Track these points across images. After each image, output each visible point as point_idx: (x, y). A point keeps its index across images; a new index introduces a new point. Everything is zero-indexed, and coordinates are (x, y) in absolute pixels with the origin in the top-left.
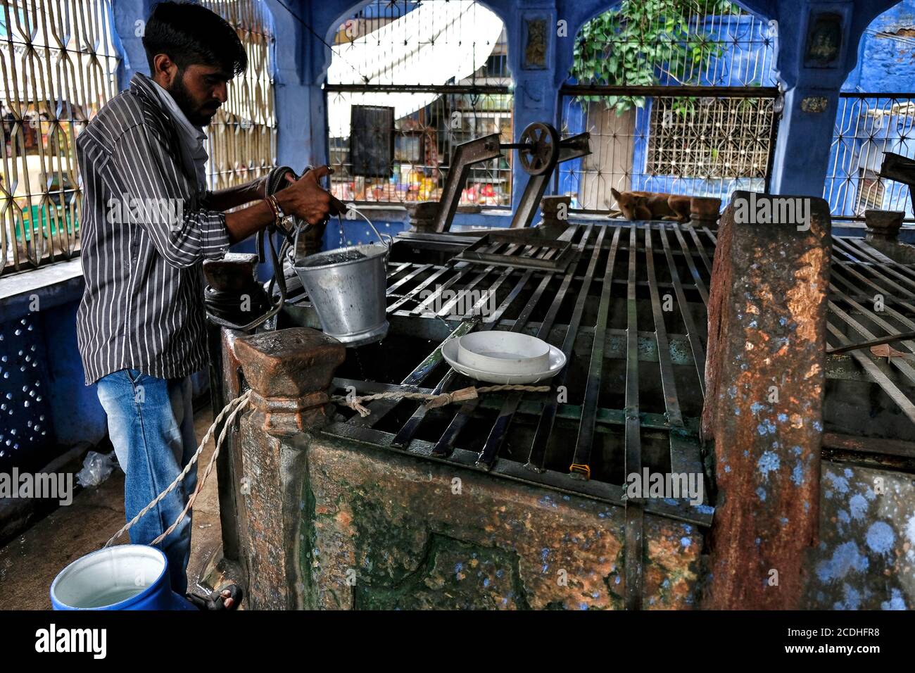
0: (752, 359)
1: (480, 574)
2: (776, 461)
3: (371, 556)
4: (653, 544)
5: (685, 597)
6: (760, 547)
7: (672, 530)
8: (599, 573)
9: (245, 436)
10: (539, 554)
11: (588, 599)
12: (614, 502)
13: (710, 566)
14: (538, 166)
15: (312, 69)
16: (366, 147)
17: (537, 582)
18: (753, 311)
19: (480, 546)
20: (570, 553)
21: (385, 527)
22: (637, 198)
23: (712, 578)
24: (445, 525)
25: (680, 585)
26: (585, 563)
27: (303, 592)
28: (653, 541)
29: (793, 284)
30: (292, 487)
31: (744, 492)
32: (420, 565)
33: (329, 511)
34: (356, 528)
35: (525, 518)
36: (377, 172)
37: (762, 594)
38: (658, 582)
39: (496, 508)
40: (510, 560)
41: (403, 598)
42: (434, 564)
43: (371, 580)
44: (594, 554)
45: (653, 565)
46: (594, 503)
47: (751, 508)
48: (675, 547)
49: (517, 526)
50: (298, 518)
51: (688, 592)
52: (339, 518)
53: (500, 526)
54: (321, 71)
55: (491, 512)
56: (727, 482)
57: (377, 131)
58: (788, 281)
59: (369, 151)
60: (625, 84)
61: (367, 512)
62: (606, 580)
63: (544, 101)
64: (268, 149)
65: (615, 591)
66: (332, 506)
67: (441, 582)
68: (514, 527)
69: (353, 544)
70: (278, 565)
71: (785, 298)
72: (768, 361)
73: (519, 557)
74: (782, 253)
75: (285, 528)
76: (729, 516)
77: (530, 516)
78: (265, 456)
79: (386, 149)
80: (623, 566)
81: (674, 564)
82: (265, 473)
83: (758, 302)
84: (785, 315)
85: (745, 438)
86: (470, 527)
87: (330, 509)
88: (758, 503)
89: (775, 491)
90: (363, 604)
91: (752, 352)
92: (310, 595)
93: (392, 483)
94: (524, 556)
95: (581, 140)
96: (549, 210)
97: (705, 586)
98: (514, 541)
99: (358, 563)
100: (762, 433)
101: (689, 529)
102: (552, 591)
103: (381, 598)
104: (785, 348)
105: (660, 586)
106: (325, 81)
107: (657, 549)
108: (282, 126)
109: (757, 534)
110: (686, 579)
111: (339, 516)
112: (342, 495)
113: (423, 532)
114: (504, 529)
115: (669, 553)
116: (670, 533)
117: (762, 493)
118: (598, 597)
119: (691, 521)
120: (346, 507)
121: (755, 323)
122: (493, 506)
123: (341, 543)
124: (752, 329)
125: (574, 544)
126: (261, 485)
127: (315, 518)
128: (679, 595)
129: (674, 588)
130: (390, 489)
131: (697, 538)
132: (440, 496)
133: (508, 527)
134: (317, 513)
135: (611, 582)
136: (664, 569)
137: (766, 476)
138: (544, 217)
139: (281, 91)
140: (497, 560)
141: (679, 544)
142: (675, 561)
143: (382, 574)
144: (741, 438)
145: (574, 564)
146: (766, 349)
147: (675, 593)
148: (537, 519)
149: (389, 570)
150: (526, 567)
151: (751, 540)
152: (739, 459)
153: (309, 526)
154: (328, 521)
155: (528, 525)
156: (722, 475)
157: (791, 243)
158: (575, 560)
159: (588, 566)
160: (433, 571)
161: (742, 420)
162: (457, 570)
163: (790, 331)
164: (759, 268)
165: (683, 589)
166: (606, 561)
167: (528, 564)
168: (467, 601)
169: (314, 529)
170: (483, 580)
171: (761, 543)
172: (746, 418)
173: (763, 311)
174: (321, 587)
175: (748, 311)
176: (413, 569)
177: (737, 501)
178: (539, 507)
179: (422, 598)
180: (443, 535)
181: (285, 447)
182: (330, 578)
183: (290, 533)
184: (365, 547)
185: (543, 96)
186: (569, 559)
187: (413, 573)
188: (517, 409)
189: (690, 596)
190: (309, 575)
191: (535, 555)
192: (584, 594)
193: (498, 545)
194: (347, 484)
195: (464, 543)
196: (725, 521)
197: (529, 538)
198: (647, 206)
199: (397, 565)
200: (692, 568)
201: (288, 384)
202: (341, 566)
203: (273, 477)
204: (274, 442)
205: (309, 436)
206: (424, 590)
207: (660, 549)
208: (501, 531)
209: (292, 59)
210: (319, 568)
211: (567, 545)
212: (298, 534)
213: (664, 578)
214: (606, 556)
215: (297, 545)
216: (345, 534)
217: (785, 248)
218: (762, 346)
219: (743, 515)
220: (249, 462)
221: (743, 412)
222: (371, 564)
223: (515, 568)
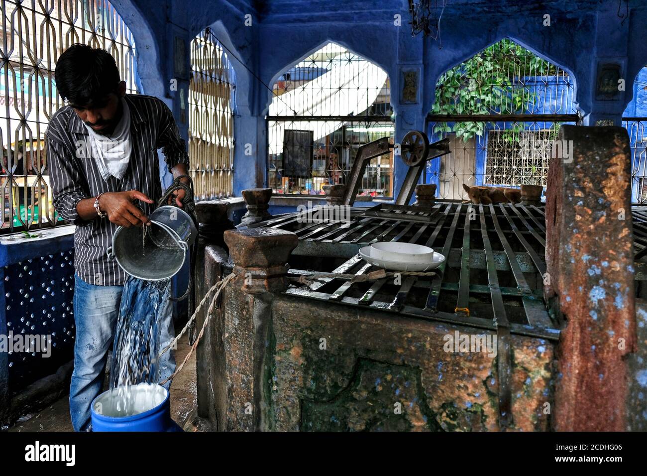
0: (581, 226)
1: (393, 385)
2: (602, 293)
3: (315, 379)
4: (518, 352)
5: (543, 391)
6: (595, 351)
7: (531, 342)
8: (479, 378)
9: (229, 298)
10: (435, 366)
11: (472, 398)
12: (489, 327)
13: (560, 368)
14: (414, 160)
15: (259, 106)
16: (293, 157)
17: (434, 388)
18: (580, 195)
19: (393, 365)
20: (458, 364)
21: (325, 356)
22: (481, 190)
23: (562, 376)
24: (368, 351)
25: (539, 382)
26: (469, 370)
27: (265, 409)
28: (518, 350)
29: (606, 177)
30: (261, 329)
31: (581, 315)
32: (350, 383)
33: (285, 348)
34: (304, 358)
35: (425, 341)
36: (301, 174)
37: (599, 385)
38: (522, 380)
39: (404, 335)
40: (414, 373)
41: (337, 409)
42: (359, 381)
43: (314, 397)
44: (475, 364)
45: (519, 368)
46: (474, 329)
47: (587, 325)
48: (534, 353)
49: (420, 347)
50: (264, 353)
51: (544, 386)
52: (292, 352)
53: (408, 348)
54: (265, 107)
55: (401, 338)
56: (568, 308)
57: (301, 147)
58: (602, 176)
59: (295, 160)
60: (471, 114)
61: (313, 346)
62: (485, 383)
63: (415, 125)
64: (228, 157)
65: (492, 391)
66: (287, 344)
67: (365, 394)
68: (418, 348)
69: (302, 371)
70: (249, 388)
71: (601, 186)
72: (592, 227)
73: (421, 371)
74: (597, 158)
75: (254, 360)
76: (571, 334)
77: (429, 339)
78: (243, 309)
79: (307, 159)
80: (497, 370)
81: (533, 366)
82: (242, 321)
83: (583, 189)
84: (602, 197)
85: (580, 278)
86: (386, 350)
87: (287, 346)
88: (592, 321)
89: (603, 313)
90: (308, 415)
91: (580, 221)
92: (269, 411)
93: (331, 323)
94: (425, 369)
95: (443, 143)
96: (421, 193)
97: (557, 382)
98: (418, 358)
99: (305, 384)
100: (591, 274)
101: (543, 342)
102: (445, 394)
103: (321, 410)
104: (604, 218)
105: (524, 383)
106: (268, 114)
107: (520, 356)
108: (238, 143)
109: (593, 343)
110: (543, 377)
111: (292, 350)
112: (295, 334)
113: (353, 357)
114: (411, 350)
115: (529, 358)
116: (530, 344)
117: (594, 314)
118: (479, 396)
119: (544, 336)
120: (298, 344)
121: (581, 202)
122: (403, 334)
123: (293, 371)
124: (579, 206)
125: (461, 357)
126: (239, 332)
127: (275, 353)
128: (538, 390)
129: (534, 384)
130: (329, 327)
131: (549, 346)
132: (365, 330)
133: (413, 348)
134: (277, 350)
135: (488, 383)
136: (526, 370)
137: (596, 303)
138: (418, 199)
139: (238, 120)
140: (405, 374)
141: (536, 350)
142: (534, 363)
143: (323, 391)
144: (576, 278)
145: (461, 372)
146: (590, 219)
147: (536, 388)
148: (433, 341)
149: (328, 388)
150: (426, 378)
151: (588, 348)
152: (576, 292)
153: (271, 360)
154: (284, 355)
155: (428, 346)
156: (565, 303)
157: (603, 151)
158: (462, 369)
159: (471, 373)
160: (359, 386)
161: (576, 266)
162: (376, 384)
163: (606, 207)
164: (581, 168)
165: (540, 384)
166: (485, 368)
167: (428, 375)
168: (383, 407)
169: (274, 361)
170: (395, 389)
171: (596, 349)
172: (579, 265)
173: (587, 195)
174: (278, 405)
175: (576, 195)
176: (345, 386)
177: (576, 323)
178: (436, 332)
179: (351, 407)
180: (366, 359)
181: (257, 300)
182: (285, 397)
183: (258, 363)
184: (310, 372)
185: (415, 122)
186: (457, 368)
187: (345, 389)
188: (414, 284)
189: (547, 390)
190: (269, 397)
191: (433, 368)
192: (469, 395)
193: (406, 362)
194: (299, 326)
195: (382, 363)
196: (569, 337)
197: (429, 355)
198: (488, 196)
199: (333, 384)
200: (547, 368)
201: (261, 257)
202: (293, 388)
203: (248, 323)
204: (250, 298)
205: (273, 295)
206: (352, 401)
207: (523, 356)
208: (408, 352)
209: (247, 99)
210: (277, 391)
211: (456, 358)
212: (263, 364)
213: (527, 377)
214: (485, 364)
215: (262, 374)
216: (297, 363)
217: (599, 155)
218: (587, 217)
219: (582, 332)
220: (230, 316)
221: (577, 261)
222: (315, 384)
223: (419, 379)
